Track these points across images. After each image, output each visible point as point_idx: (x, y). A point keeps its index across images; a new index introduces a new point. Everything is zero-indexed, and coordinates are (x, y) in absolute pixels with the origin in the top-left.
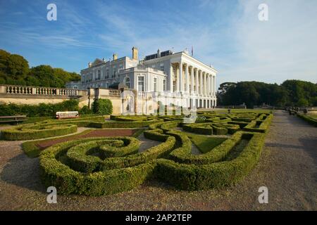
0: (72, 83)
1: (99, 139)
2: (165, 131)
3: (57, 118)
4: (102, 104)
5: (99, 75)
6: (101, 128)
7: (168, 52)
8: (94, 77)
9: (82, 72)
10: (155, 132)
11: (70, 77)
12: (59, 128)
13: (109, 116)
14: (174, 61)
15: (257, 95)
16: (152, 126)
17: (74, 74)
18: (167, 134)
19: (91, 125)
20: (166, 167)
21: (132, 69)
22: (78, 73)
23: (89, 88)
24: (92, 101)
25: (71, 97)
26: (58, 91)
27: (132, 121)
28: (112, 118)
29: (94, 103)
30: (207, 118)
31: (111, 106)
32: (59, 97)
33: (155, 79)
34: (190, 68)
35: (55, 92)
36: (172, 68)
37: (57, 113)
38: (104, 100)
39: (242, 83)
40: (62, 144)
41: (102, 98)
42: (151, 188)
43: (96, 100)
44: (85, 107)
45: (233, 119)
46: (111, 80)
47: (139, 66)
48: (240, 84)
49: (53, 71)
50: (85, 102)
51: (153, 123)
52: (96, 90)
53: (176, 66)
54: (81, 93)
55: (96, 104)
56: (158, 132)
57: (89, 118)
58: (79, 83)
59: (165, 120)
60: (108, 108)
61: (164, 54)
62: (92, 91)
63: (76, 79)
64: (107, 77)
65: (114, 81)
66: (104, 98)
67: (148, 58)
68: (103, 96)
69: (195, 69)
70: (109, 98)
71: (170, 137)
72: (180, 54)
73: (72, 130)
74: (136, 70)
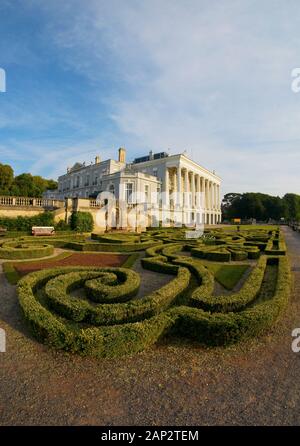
0: (49, 191)
1: (82, 270)
2: (170, 259)
3: (33, 235)
4: (81, 218)
5: (78, 182)
6: (81, 250)
7: (162, 154)
8: (72, 185)
9: (60, 178)
10: (157, 259)
11: (48, 186)
12: (35, 248)
13: (90, 234)
14: (170, 164)
15: (263, 208)
16: (151, 251)
17: (52, 181)
18: (174, 263)
19: (68, 246)
20: (193, 320)
21: (118, 173)
22: (56, 180)
23: (66, 198)
24: (69, 214)
25: (47, 208)
26: (34, 201)
27: (121, 242)
28: (94, 237)
29: (72, 216)
30: (217, 238)
31: (92, 222)
32: (34, 209)
33: (147, 187)
34: (190, 173)
35: (31, 202)
36: (167, 173)
37: (33, 228)
38: (84, 213)
39: (248, 194)
40: (39, 273)
41: (81, 210)
42: (170, 348)
43: (74, 212)
44: (62, 221)
45: (247, 240)
46: (91, 188)
47: (126, 170)
48: (246, 196)
49: (32, 179)
50: (61, 216)
51: (150, 246)
52: (75, 200)
53: (173, 171)
54: (57, 204)
55: (73, 218)
56: (162, 259)
57: (67, 237)
58: (56, 192)
59: (165, 242)
60: (89, 223)
61: (157, 156)
62: (70, 202)
63: (52, 186)
64: (87, 185)
65: (95, 189)
66: (84, 211)
67: (138, 161)
68: (83, 208)
69: (196, 176)
70: (90, 210)
71: (182, 269)
72: (178, 157)
73: (49, 253)
74: (122, 175)
